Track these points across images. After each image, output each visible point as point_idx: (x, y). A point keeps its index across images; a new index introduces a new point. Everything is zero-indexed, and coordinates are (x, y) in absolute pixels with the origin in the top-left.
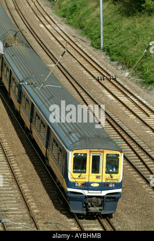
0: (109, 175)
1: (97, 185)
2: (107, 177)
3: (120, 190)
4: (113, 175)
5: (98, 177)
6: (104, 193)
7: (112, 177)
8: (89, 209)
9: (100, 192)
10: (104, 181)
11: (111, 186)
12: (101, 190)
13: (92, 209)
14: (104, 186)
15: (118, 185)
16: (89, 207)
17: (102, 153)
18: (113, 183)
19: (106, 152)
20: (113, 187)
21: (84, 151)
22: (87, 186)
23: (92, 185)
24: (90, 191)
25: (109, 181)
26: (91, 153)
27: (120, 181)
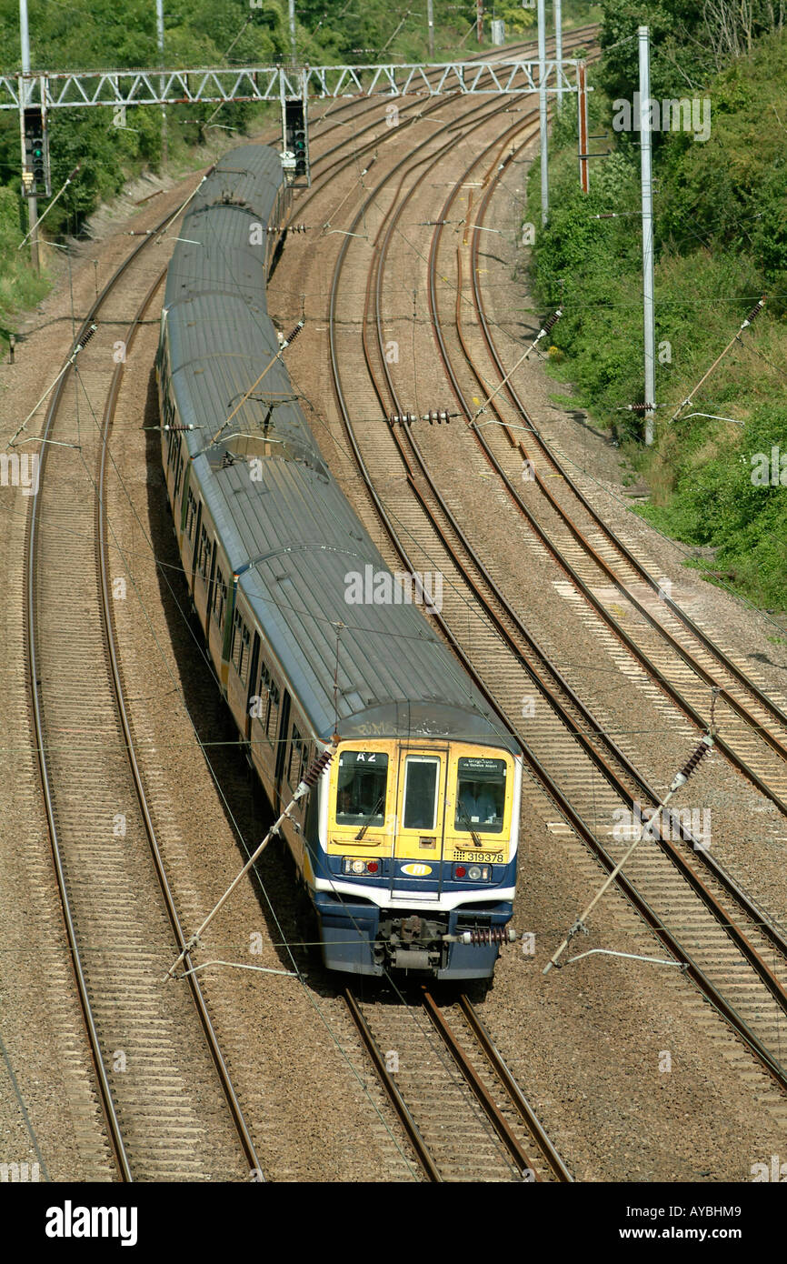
0: (467, 834)
1: (424, 870)
2: (461, 843)
3: (507, 893)
4: (482, 836)
5: (426, 842)
6: (449, 902)
7: (478, 844)
8: (393, 956)
9: (434, 895)
10: (449, 856)
11: (473, 875)
12: (439, 889)
13: (404, 958)
14: (448, 875)
15: (502, 876)
16: (393, 949)
17: (443, 755)
18: (481, 866)
19: (459, 751)
20: (480, 880)
21: (376, 746)
22: (385, 872)
23: (404, 869)
24: (397, 893)
25: (467, 857)
26: (404, 753)
27: (508, 858)
